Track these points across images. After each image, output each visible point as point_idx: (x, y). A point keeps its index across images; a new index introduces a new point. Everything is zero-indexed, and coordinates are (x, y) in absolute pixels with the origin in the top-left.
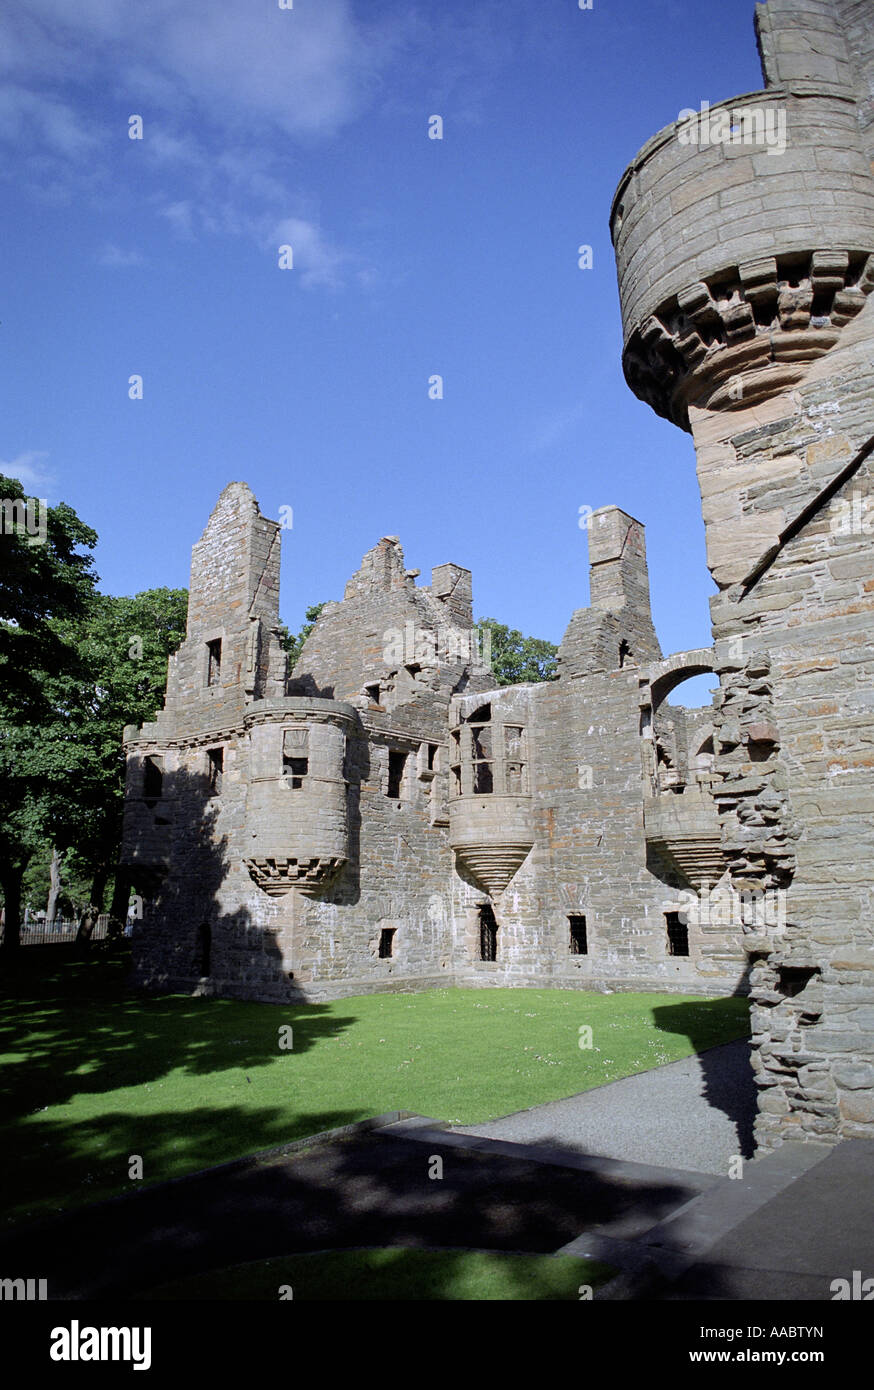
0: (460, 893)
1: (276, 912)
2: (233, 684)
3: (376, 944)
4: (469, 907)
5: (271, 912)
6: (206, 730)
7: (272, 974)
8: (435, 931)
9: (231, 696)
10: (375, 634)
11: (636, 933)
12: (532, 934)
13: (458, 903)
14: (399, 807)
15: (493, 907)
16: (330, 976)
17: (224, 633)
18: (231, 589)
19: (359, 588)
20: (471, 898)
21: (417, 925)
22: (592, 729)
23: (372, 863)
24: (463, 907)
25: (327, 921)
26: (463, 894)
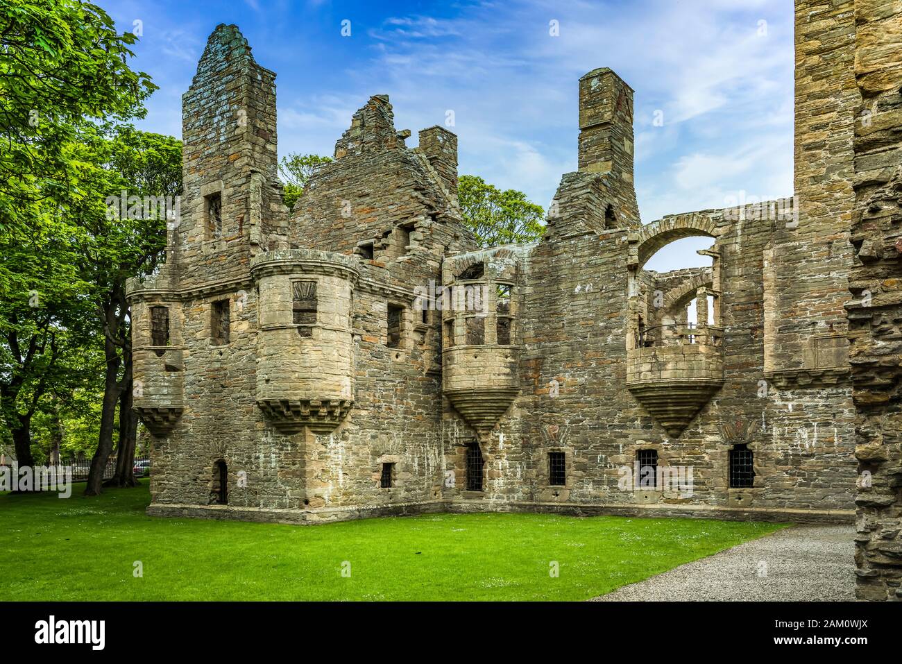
0: (449, 433)
1: (289, 448)
2: (237, 238)
3: (378, 476)
4: (458, 445)
5: (284, 448)
6: (209, 283)
7: (288, 501)
8: (428, 465)
9: (236, 249)
10: (368, 195)
11: (611, 467)
12: (516, 468)
13: (448, 442)
14: (397, 357)
15: (480, 445)
16: (339, 503)
17: (223, 186)
18: (228, 141)
19: (350, 147)
20: (460, 438)
21: (413, 461)
22: (579, 287)
23: (374, 406)
24: (453, 445)
25: (336, 456)
26: (453, 434)
